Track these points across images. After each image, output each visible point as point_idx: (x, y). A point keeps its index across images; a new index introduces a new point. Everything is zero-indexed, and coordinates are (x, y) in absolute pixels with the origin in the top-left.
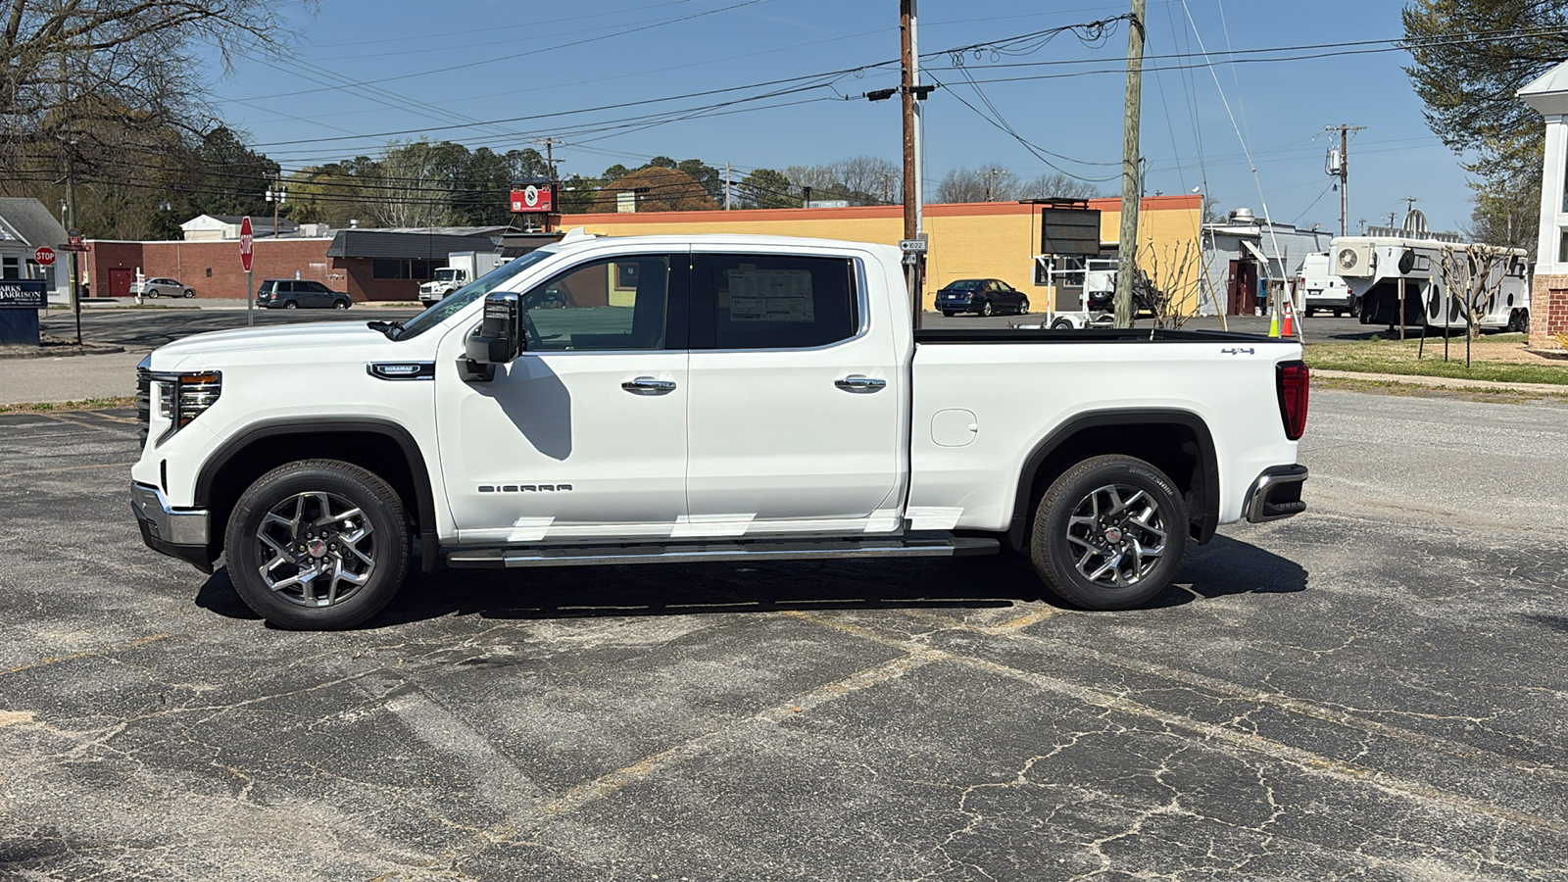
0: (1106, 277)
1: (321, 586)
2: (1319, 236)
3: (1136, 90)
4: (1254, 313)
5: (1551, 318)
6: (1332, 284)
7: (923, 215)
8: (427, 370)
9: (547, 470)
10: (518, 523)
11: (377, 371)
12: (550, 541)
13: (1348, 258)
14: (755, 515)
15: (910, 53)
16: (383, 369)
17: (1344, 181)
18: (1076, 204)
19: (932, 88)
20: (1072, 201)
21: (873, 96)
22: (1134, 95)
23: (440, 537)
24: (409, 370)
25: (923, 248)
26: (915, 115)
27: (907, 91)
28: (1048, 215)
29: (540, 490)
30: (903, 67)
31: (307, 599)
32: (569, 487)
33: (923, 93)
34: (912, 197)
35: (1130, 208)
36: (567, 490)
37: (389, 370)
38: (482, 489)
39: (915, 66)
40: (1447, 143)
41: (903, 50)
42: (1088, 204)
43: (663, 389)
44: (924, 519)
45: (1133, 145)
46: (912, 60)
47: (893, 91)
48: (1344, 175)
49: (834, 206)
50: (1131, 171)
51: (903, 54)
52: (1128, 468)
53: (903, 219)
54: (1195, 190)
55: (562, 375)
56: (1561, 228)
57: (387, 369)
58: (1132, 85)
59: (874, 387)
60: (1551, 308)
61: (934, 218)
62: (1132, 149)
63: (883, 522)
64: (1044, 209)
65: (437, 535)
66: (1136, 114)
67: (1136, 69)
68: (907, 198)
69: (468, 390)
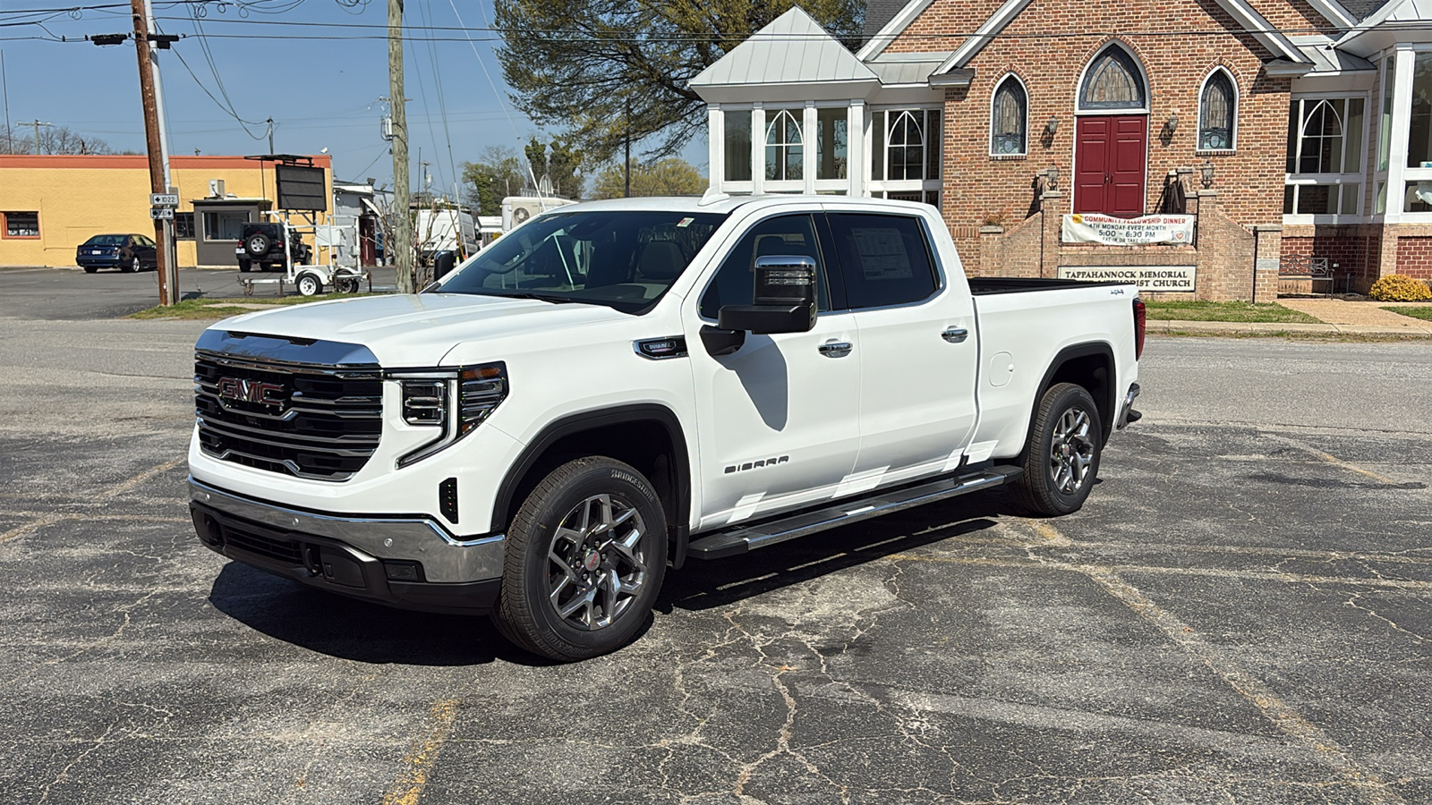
0: (339, 232)
2: (386, 195)
3: (398, 57)
4: (375, 263)
7: (171, 167)
9: (770, 443)
10: (740, 503)
11: (646, 348)
13: (521, 215)
14: (888, 466)
16: (647, 347)
18: (298, 161)
19: (176, 38)
20: (294, 158)
21: (99, 40)
22: (398, 61)
23: (691, 528)
24: (664, 347)
25: (176, 202)
26: (153, 64)
27: (142, 38)
28: (282, 172)
29: (767, 465)
30: (135, 11)
32: (785, 459)
33: (164, 42)
34: (158, 149)
35: (403, 168)
36: (785, 462)
37: (655, 348)
38: (727, 470)
39: (149, 13)
40: (533, 118)
42: (313, 162)
43: (844, 350)
44: (975, 454)
46: (144, 6)
47: (125, 37)
52: (1077, 393)
53: (148, 170)
54: (324, 151)
55: (780, 347)
57: (651, 347)
58: (396, 52)
59: (961, 336)
61: (179, 170)
63: (951, 463)
64: (276, 165)
65: (688, 525)
66: (400, 80)
67: (398, 36)
68: (153, 150)
69: (715, 365)
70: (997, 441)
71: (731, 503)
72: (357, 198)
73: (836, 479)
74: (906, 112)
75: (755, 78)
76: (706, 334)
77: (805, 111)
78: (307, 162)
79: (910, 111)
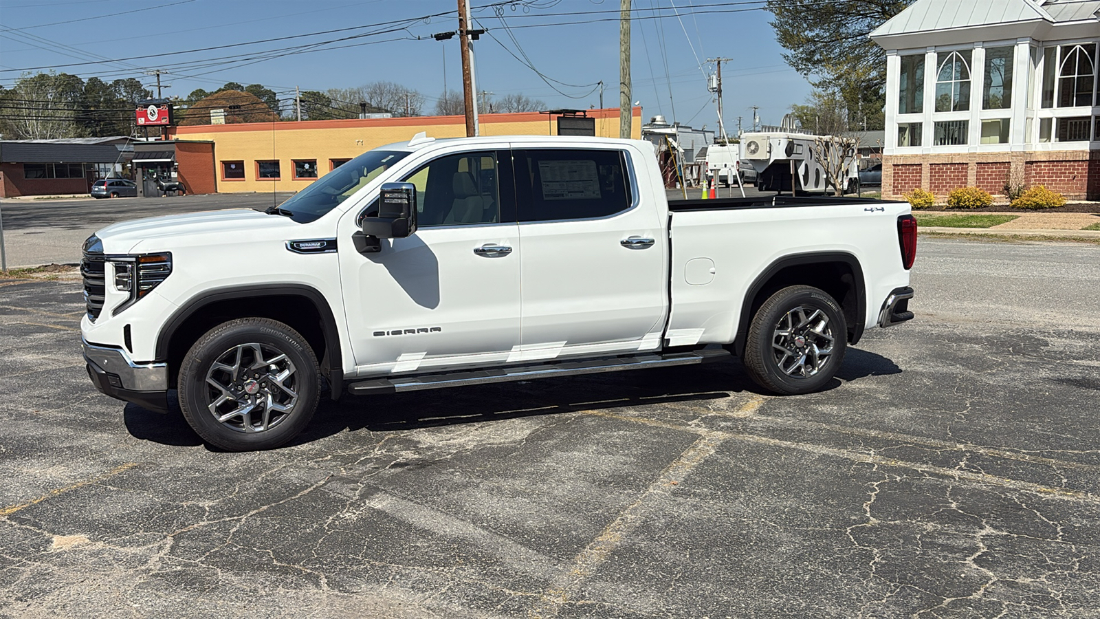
1: (256, 416)
2: (706, 133)
3: (627, 33)
5: (894, 183)
6: (726, 166)
7: (479, 122)
8: (331, 245)
9: (422, 317)
10: (400, 358)
11: (295, 247)
12: (420, 370)
13: (753, 147)
14: (566, 342)
15: (464, 6)
16: (299, 245)
17: (720, 96)
18: (577, 114)
19: (482, 32)
20: (575, 112)
22: (626, 36)
23: (345, 372)
24: (318, 245)
26: (470, 51)
27: (464, 33)
28: (561, 122)
29: (418, 332)
30: (460, 15)
31: (246, 426)
32: (439, 329)
33: (476, 35)
34: (471, 109)
36: (438, 331)
37: (306, 246)
38: (376, 334)
39: (468, 15)
40: (799, 71)
41: (459, 4)
42: (586, 113)
43: (504, 252)
44: (678, 338)
45: (626, 72)
46: (466, 11)
47: (453, 34)
48: (719, 92)
49: (382, 117)
50: (626, 90)
51: (459, 7)
52: (810, 294)
53: (465, 125)
54: (636, 104)
55: (430, 245)
56: (899, 124)
57: (301, 245)
58: (625, 30)
59: (646, 244)
60: (894, 177)
62: (626, 75)
63: (651, 342)
64: (558, 117)
65: (343, 371)
66: (628, 50)
67: (627, 18)
68: (468, 111)
69: (363, 259)
70: (704, 329)
71: (394, 357)
72: (663, 137)
73: (508, 347)
74: (1078, 46)
75: (928, 26)
76: (357, 238)
77: (973, 51)
78: (583, 114)
79: (1082, 46)
